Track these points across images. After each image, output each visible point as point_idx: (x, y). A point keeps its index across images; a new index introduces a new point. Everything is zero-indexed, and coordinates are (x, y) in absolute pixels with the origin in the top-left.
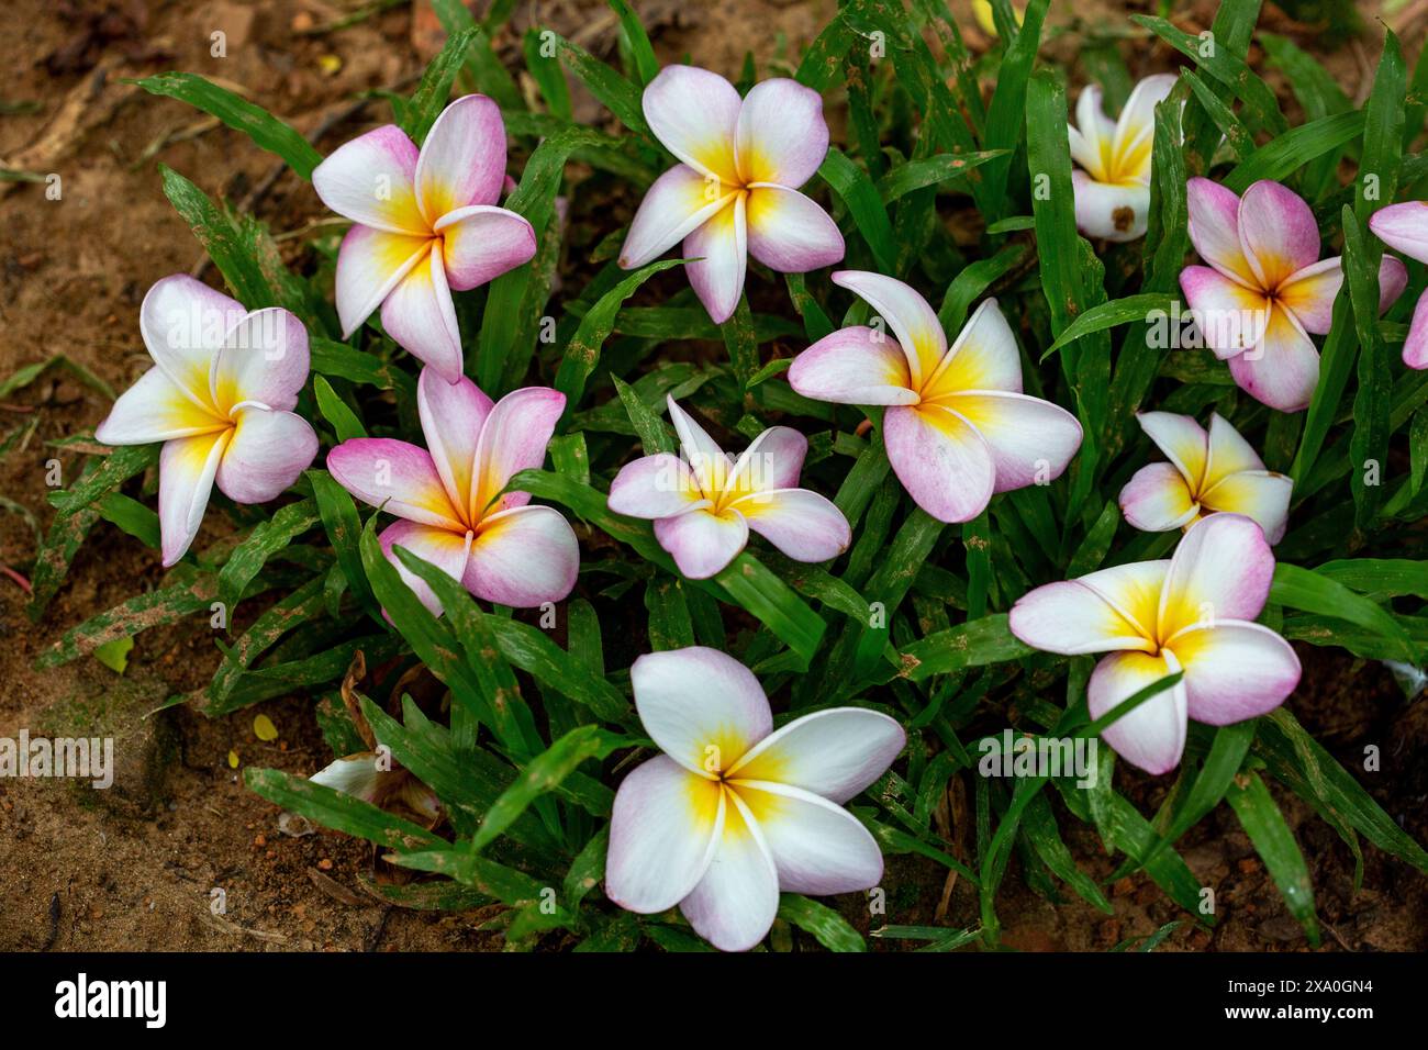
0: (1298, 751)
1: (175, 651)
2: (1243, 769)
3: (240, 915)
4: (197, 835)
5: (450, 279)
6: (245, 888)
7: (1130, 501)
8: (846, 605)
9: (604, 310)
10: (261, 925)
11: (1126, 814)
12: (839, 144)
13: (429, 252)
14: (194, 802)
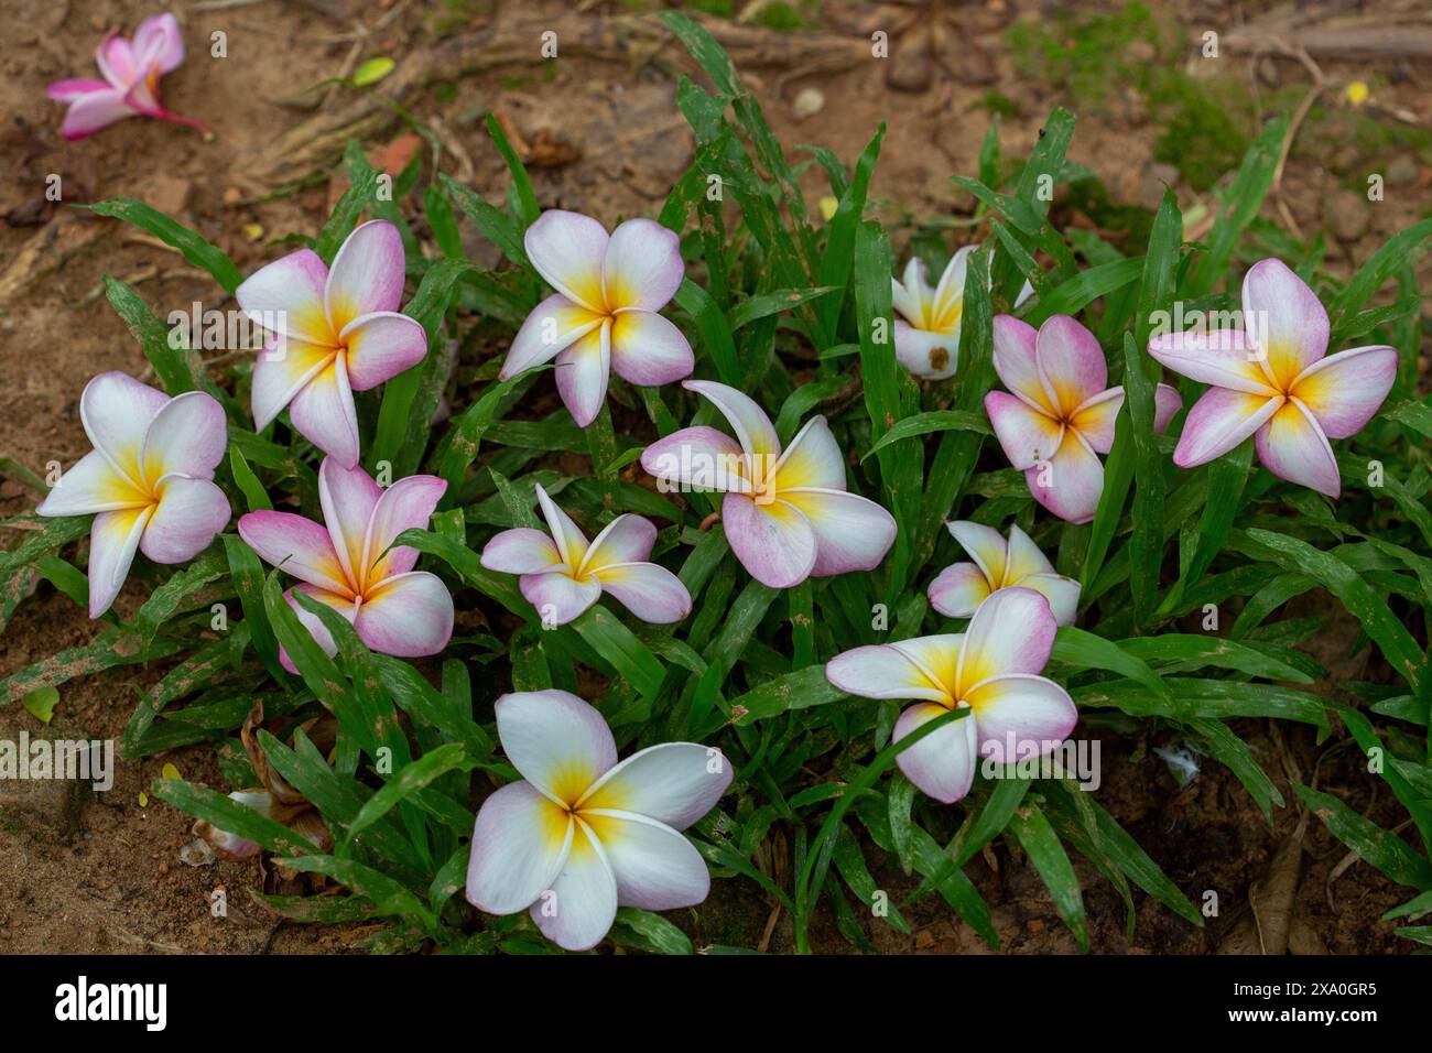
0: (1078, 804)
1: (96, 707)
2: (1024, 803)
3: (142, 930)
4: (108, 860)
5: (351, 380)
6: (148, 907)
7: (937, 592)
8: (685, 661)
9: (484, 407)
10: (161, 938)
11: (926, 842)
12: (692, 274)
13: (333, 361)
14: (106, 833)
